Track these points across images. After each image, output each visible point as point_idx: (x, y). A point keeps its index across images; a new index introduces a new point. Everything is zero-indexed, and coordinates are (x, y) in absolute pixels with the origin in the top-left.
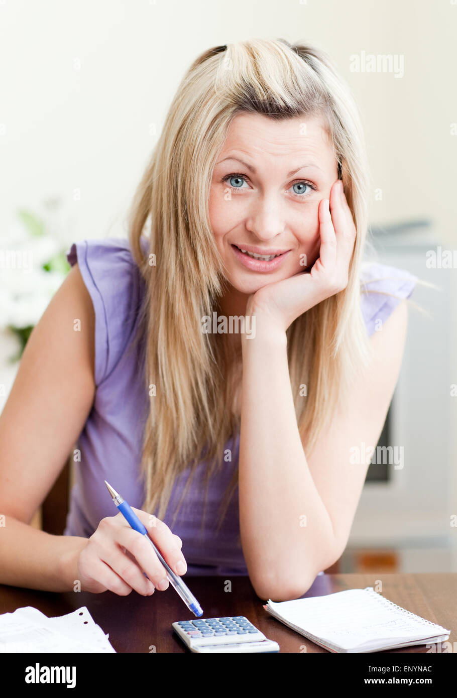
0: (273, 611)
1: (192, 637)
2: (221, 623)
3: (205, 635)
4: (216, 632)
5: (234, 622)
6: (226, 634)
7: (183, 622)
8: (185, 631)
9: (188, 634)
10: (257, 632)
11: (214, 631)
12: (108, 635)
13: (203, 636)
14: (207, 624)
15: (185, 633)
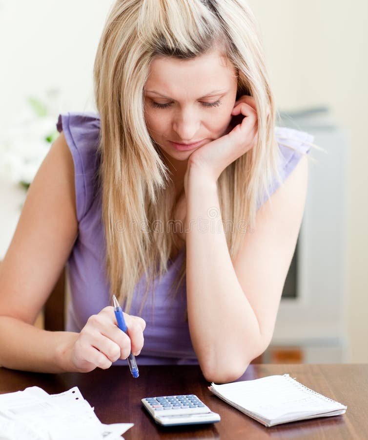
0: (215, 391)
1: (156, 410)
2: (177, 400)
3: (165, 408)
4: (174, 406)
5: (187, 399)
6: (181, 408)
7: (149, 399)
8: (151, 405)
9: (153, 407)
10: (203, 407)
11: (172, 405)
12: (93, 408)
13: (164, 409)
14: (167, 400)
15: (151, 406)
